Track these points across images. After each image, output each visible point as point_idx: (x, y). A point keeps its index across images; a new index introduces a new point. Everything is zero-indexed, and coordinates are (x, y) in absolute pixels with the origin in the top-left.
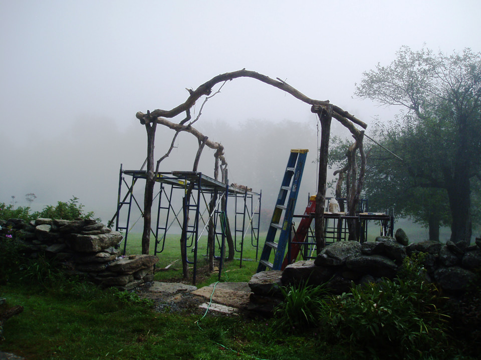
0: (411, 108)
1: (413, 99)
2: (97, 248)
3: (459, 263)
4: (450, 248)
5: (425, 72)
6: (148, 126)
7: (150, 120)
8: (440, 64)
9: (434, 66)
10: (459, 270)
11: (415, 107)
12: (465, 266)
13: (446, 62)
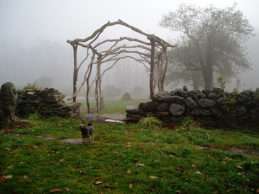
0: (185, 32)
1: (186, 28)
2: (57, 100)
3: (207, 97)
4: (204, 92)
5: (192, 16)
6: (74, 46)
7: (75, 43)
8: (199, 12)
9: (196, 13)
10: (207, 100)
11: (187, 32)
12: (209, 98)
13: (202, 11)
